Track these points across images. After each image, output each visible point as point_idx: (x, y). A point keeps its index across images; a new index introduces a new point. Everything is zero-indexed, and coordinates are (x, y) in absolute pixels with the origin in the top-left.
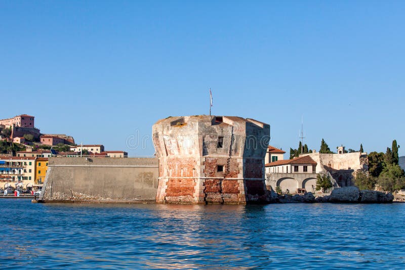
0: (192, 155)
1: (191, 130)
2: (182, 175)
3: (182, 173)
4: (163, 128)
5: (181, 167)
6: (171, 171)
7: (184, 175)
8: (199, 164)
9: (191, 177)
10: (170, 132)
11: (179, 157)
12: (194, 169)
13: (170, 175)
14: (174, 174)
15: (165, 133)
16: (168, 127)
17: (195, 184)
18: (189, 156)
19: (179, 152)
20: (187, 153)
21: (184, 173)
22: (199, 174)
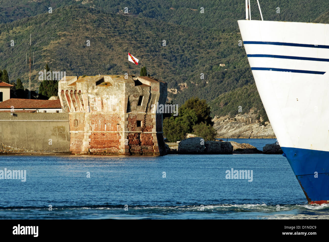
0: (116, 111)
1: (117, 90)
2: (105, 130)
3: (105, 128)
4: (88, 87)
5: (105, 122)
6: (94, 127)
7: (108, 129)
8: (124, 120)
9: (115, 132)
10: (96, 91)
11: (102, 113)
12: (118, 124)
13: (93, 130)
14: (97, 129)
15: (90, 91)
16: (93, 86)
17: (120, 138)
18: (113, 113)
19: (102, 109)
20: (110, 110)
21: (107, 127)
22: (124, 129)
